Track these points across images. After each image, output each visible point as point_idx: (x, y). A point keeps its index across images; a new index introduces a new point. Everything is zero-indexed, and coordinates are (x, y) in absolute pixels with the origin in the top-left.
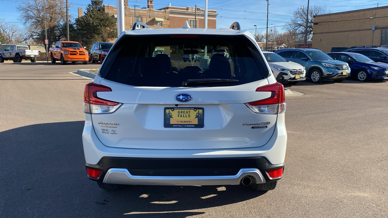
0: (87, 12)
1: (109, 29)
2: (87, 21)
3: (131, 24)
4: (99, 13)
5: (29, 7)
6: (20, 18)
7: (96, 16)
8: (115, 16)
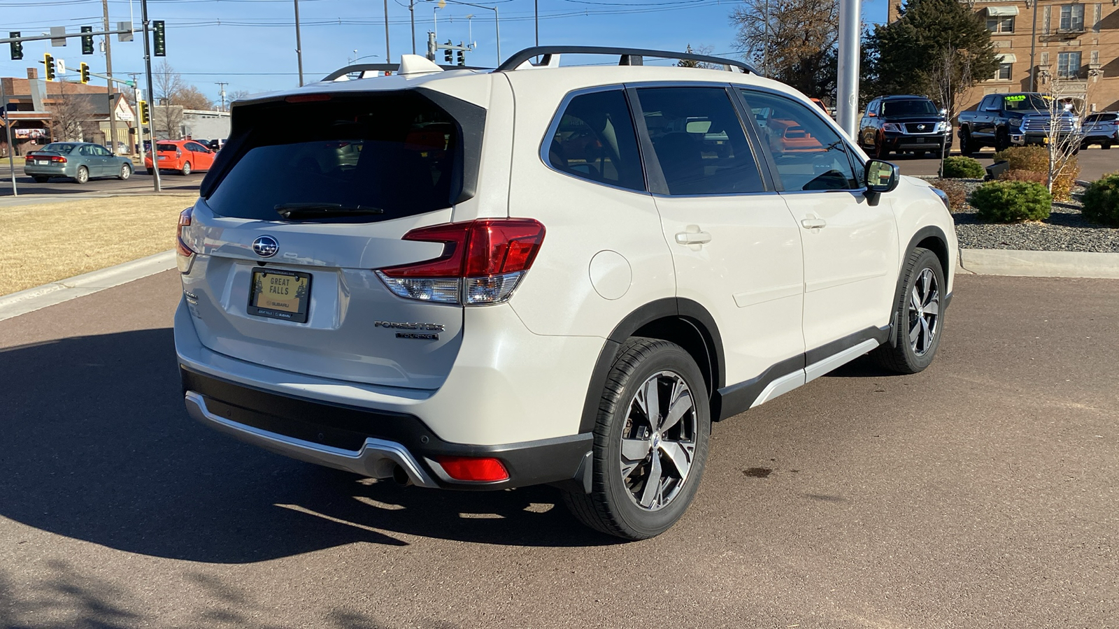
0: (905, 6)
1: (965, 53)
2: (899, 35)
3: (1041, 29)
4: (938, 7)
5: (760, 10)
6: (737, 41)
7: (929, 17)
8: (990, 12)
